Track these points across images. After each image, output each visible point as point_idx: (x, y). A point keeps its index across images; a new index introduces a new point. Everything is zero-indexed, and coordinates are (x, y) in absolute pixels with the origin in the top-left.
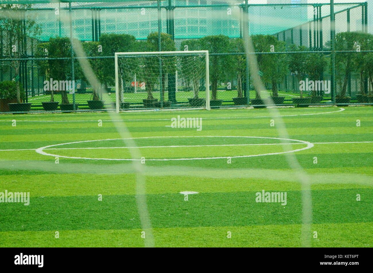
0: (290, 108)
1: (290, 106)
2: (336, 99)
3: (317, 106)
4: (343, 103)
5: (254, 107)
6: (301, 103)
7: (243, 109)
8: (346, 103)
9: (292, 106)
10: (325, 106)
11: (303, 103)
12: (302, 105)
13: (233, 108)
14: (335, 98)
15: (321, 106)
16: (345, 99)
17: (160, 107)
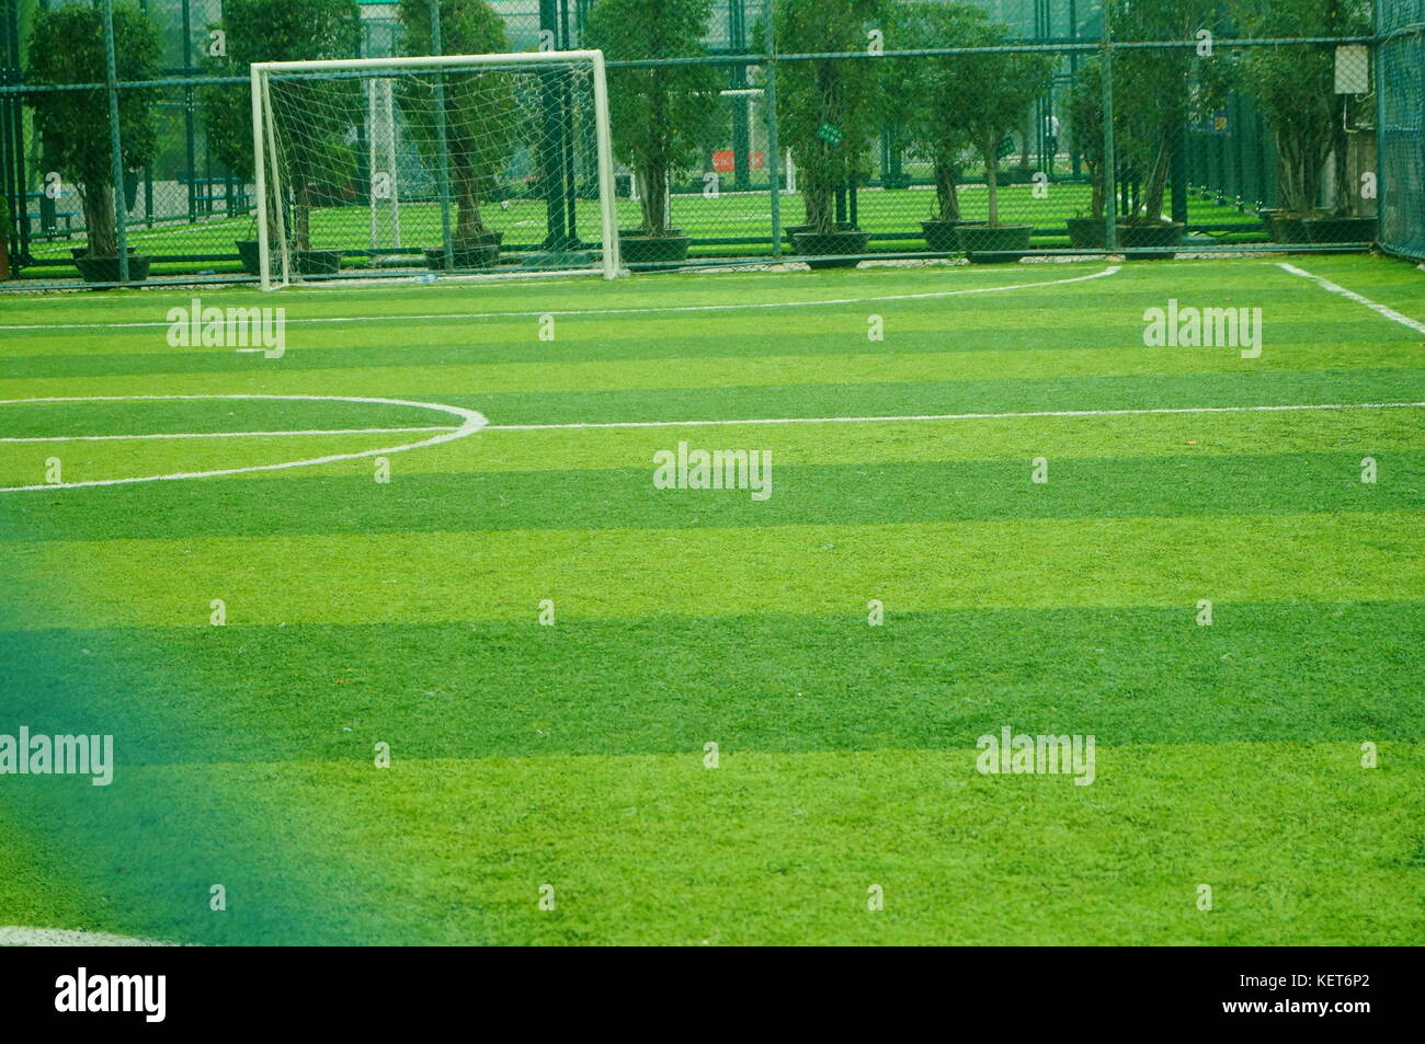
0: (941, 266)
1: (936, 261)
2: (1118, 230)
3: (1042, 259)
4: (1145, 245)
5: (809, 263)
6: (980, 248)
7: (759, 270)
8: (1155, 245)
9: (944, 261)
10: (1076, 258)
11: (988, 248)
12: (983, 256)
13: (717, 270)
14: (1114, 228)
15: (1059, 259)
16: (1152, 230)
17: (443, 268)
